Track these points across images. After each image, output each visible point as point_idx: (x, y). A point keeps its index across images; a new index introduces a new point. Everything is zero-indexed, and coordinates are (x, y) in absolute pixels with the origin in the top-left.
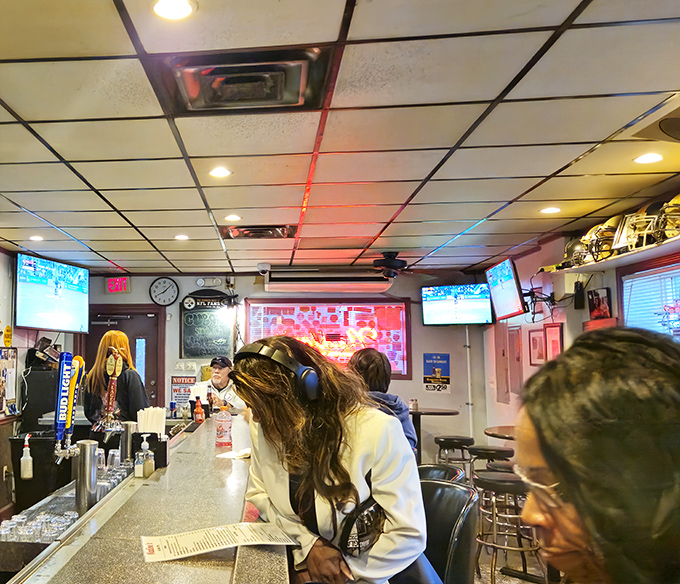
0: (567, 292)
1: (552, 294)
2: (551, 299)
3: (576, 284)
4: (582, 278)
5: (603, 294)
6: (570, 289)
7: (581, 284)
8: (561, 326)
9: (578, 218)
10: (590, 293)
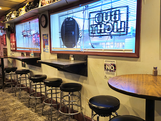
0: (6, 28)
1: (4, 28)
2: (4, 29)
3: (8, 26)
4: (9, 25)
5: (12, 28)
6: (7, 27)
7: (9, 26)
8: (6, 35)
9: (6, 11)
10: (10, 28)
